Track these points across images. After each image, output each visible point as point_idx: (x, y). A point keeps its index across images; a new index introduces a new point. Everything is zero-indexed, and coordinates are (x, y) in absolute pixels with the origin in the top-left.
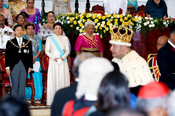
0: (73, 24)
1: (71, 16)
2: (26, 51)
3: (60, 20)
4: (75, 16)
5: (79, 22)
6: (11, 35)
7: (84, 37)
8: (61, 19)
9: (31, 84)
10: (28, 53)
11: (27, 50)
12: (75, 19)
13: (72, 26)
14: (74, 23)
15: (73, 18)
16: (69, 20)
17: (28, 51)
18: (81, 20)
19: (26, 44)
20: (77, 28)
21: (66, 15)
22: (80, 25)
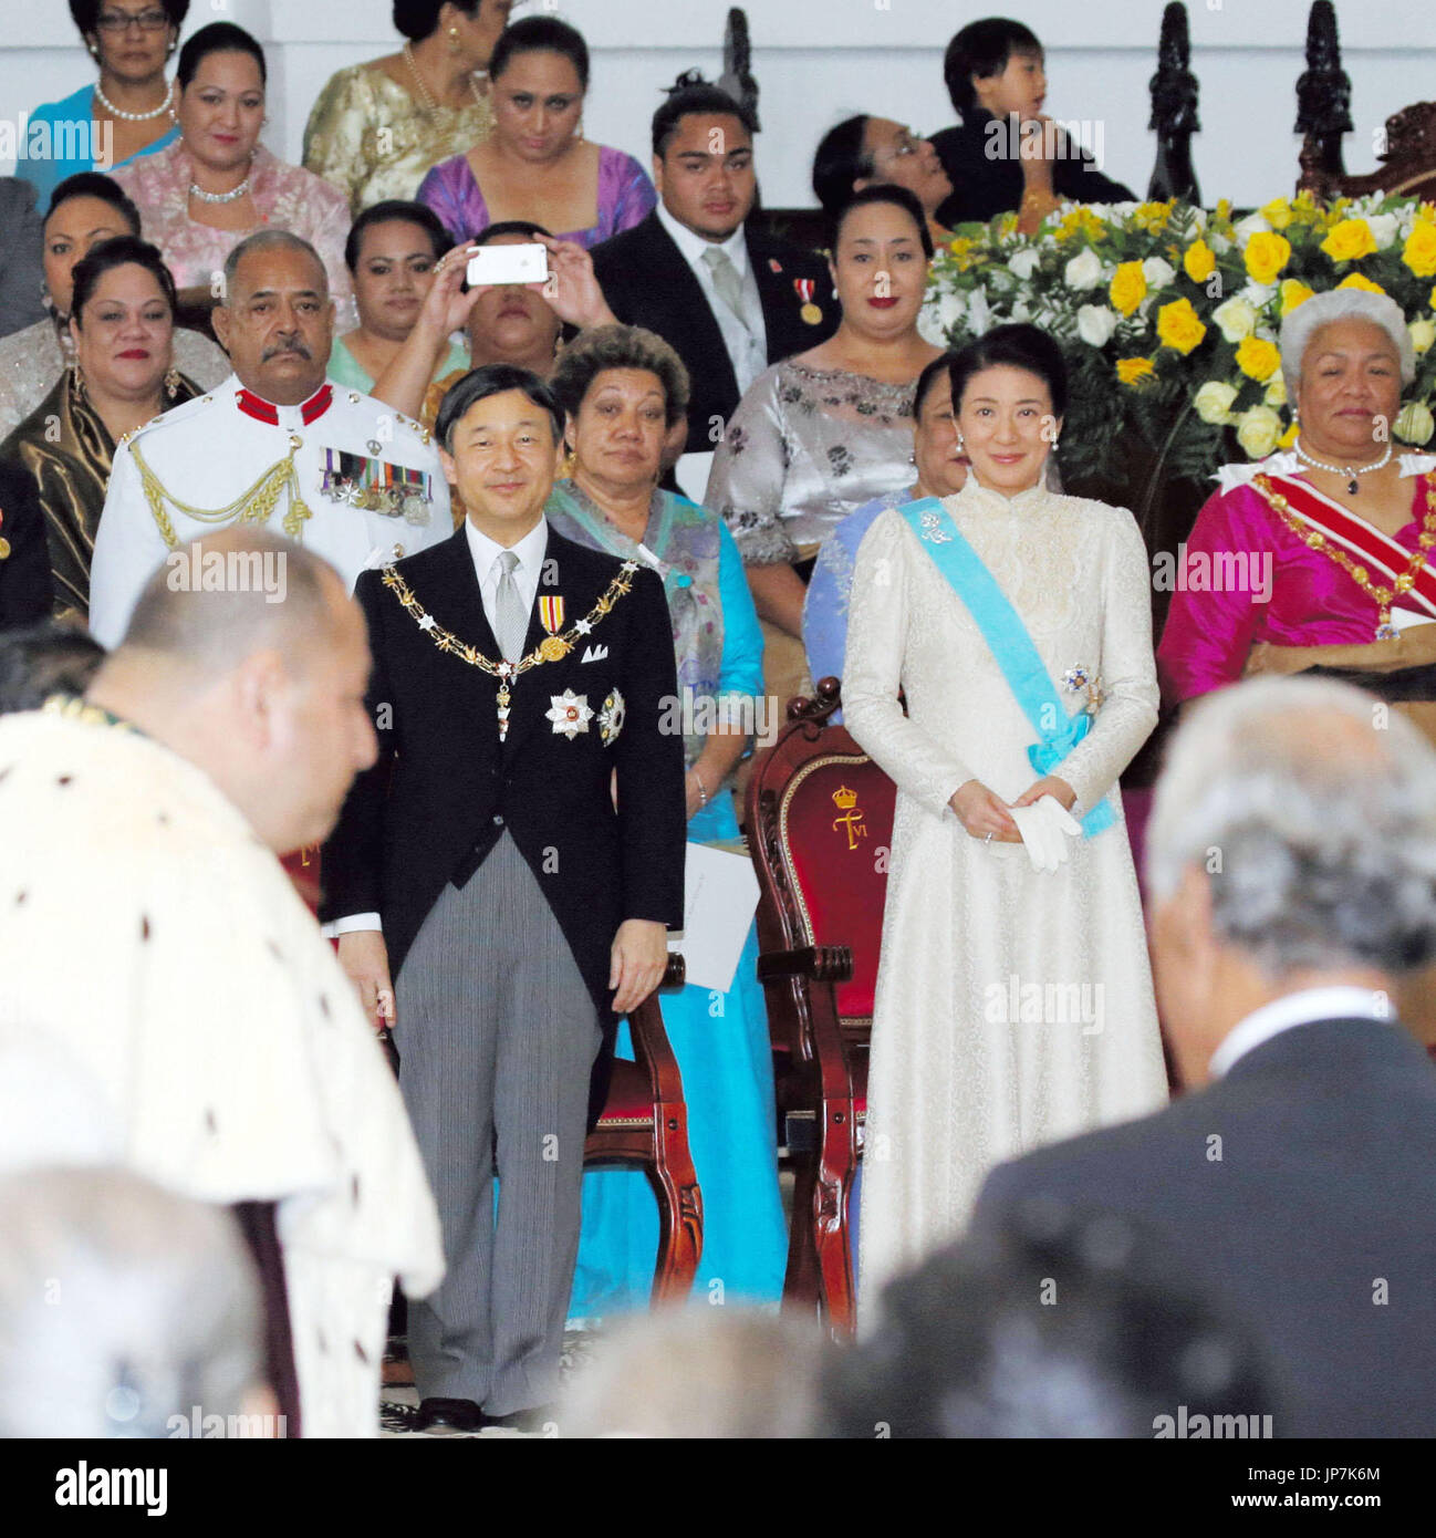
0: (1146, 344)
1: (1129, 246)
2: (585, 713)
3: (978, 296)
4: (1183, 247)
5: (1235, 319)
6: (413, 504)
7: (1278, 501)
8: (1000, 281)
9: (650, 1129)
10: (611, 728)
11: (596, 705)
12: (1182, 277)
13: (1144, 378)
14: (1162, 330)
15: (1157, 272)
16: (1099, 296)
17: (615, 704)
18: (1256, 293)
19: (583, 627)
20: (1214, 400)
21: (1062, 233)
22: (1241, 357)
